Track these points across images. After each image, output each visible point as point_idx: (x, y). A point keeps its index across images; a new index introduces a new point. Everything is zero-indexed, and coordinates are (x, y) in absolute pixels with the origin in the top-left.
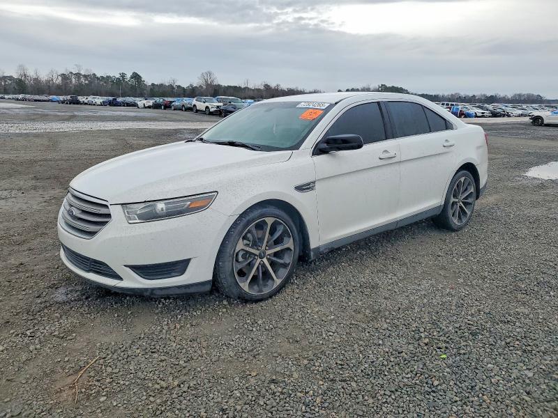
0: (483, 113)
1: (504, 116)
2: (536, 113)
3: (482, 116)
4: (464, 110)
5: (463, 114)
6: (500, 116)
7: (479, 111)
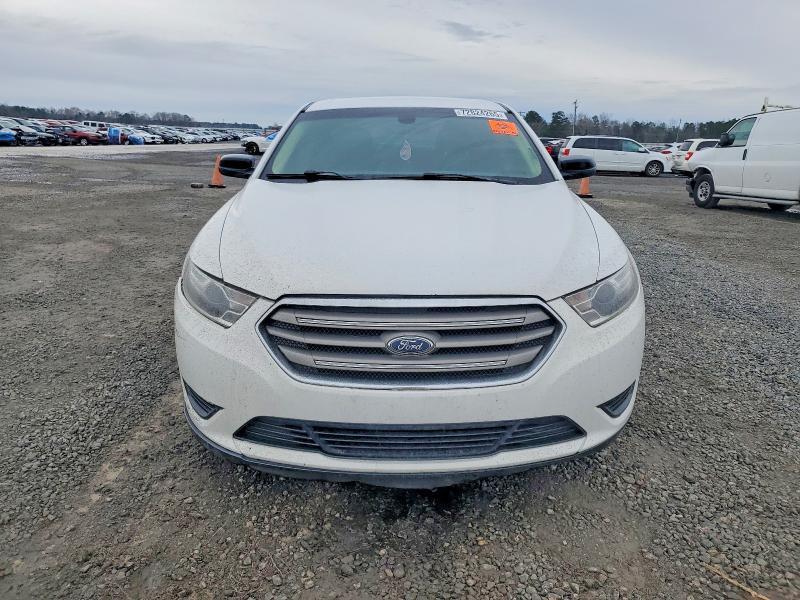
0: (153, 138)
1: (176, 142)
2: (249, 139)
3: (154, 143)
4: (127, 133)
5: (126, 139)
6: (172, 143)
7: (148, 136)
